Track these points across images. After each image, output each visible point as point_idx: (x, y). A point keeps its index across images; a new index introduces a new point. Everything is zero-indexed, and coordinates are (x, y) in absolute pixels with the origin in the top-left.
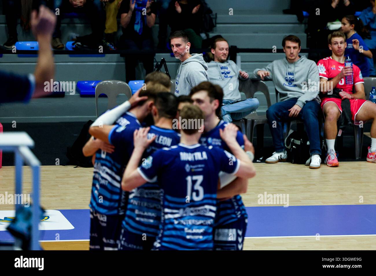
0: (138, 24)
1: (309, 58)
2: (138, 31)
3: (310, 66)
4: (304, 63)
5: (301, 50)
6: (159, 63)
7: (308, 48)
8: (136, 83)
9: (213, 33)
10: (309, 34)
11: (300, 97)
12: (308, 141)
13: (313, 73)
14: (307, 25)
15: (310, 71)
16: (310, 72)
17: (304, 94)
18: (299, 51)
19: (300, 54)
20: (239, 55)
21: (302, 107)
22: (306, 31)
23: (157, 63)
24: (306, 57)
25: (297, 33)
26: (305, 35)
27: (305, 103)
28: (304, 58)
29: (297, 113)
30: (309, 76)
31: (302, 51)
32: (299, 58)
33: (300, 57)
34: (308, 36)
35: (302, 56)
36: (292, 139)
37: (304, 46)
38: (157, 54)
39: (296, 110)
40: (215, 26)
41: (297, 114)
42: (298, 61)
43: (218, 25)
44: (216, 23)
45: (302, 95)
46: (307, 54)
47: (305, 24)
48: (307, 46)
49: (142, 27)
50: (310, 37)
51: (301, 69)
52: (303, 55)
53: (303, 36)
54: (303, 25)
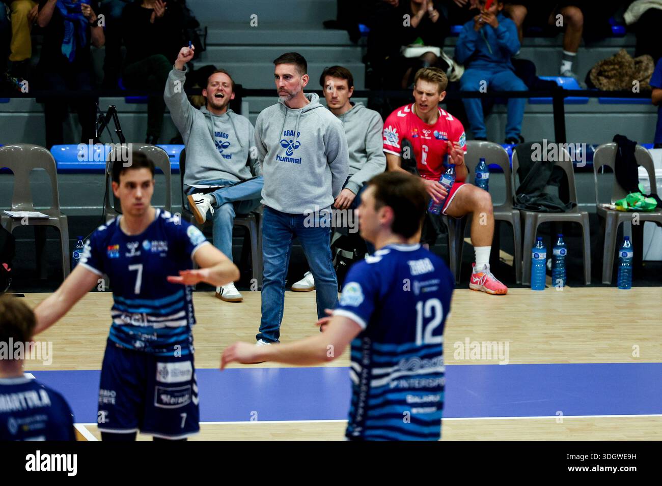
0: (68, 43)
1: (370, 106)
2: (68, 56)
3: (370, 120)
4: (360, 116)
5: (354, 92)
6: (105, 115)
7: (368, 89)
8: (63, 149)
9: (200, 61)
10: (369, 63)
11: (353, 175)
12: (367, 252)
13: (375, 134)
14: (366, 49)
15: (369, 130)
16: (369, 132)
17: (360, 169)
18: (350, 94)
19: (353, 100)
20: (246, 101)
21: (356, 193)
22: (364, 60)
23: (102, 113)
24: (364, 105)
25: (348, 61)
26: (363, 65)
27: (362, 185)
28: (360, 106)
29: (347, 203)
30: (368, 138)
31: (356, 94)
32: (351, 106)
33: (353, 104)
34: (367, 67)
35: (357, 104)
36: (339, 250)
37: (360, 85)
38: (101, 99)
39: (346, 198)
40: (205, 50)
41: (348, 205)
42: (350, 112)
43: (209, 48)
44: (206, 45)
45: (356, 172)
46: (365, 99)
47: (362, 46)
48: (366, 86)
49: (75, 48)
50: (370, 69)
51: (355, 127)
52: (358, 102)
53: (358, 68)
54: (359, 49)
